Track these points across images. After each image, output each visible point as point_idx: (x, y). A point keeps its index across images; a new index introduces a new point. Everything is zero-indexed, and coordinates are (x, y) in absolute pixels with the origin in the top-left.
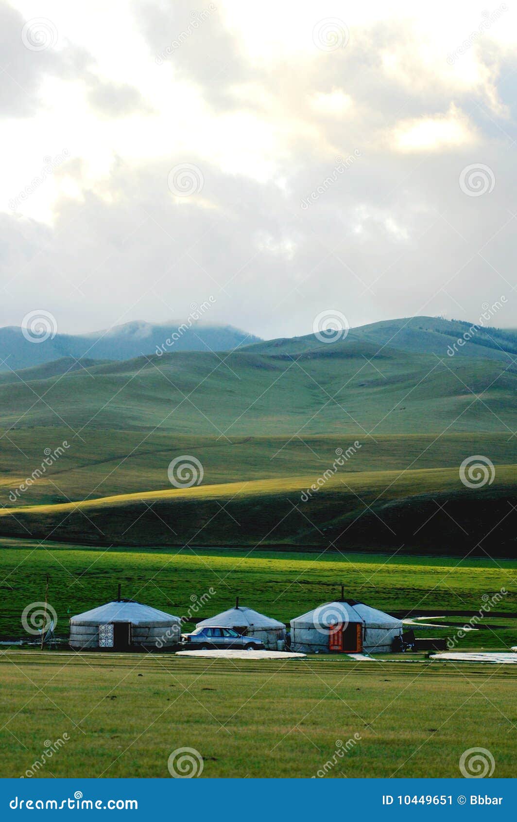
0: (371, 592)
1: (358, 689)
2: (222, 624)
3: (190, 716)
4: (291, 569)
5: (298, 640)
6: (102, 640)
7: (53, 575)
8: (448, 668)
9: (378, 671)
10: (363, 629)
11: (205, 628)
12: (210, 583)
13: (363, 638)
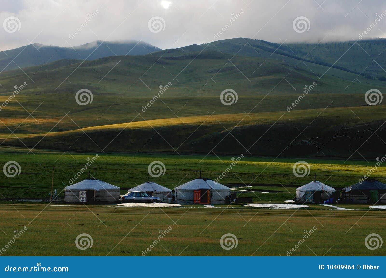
0: (215, 174)
1: (206, 220)
2: (141, 190)
3: (120, 233)
4: (176, 163)
5: (179, 198)
6: (81, 199)
7: (57, 167)
8: (253, 211)
9: (217, 213)
10: (211, 192)
11: (132, 192)
12: (135, 170)
13: (211, 197)
